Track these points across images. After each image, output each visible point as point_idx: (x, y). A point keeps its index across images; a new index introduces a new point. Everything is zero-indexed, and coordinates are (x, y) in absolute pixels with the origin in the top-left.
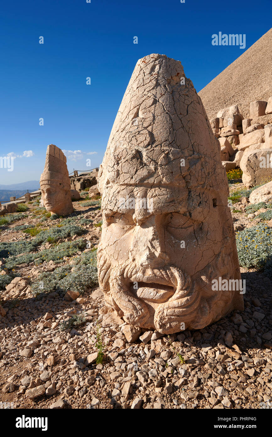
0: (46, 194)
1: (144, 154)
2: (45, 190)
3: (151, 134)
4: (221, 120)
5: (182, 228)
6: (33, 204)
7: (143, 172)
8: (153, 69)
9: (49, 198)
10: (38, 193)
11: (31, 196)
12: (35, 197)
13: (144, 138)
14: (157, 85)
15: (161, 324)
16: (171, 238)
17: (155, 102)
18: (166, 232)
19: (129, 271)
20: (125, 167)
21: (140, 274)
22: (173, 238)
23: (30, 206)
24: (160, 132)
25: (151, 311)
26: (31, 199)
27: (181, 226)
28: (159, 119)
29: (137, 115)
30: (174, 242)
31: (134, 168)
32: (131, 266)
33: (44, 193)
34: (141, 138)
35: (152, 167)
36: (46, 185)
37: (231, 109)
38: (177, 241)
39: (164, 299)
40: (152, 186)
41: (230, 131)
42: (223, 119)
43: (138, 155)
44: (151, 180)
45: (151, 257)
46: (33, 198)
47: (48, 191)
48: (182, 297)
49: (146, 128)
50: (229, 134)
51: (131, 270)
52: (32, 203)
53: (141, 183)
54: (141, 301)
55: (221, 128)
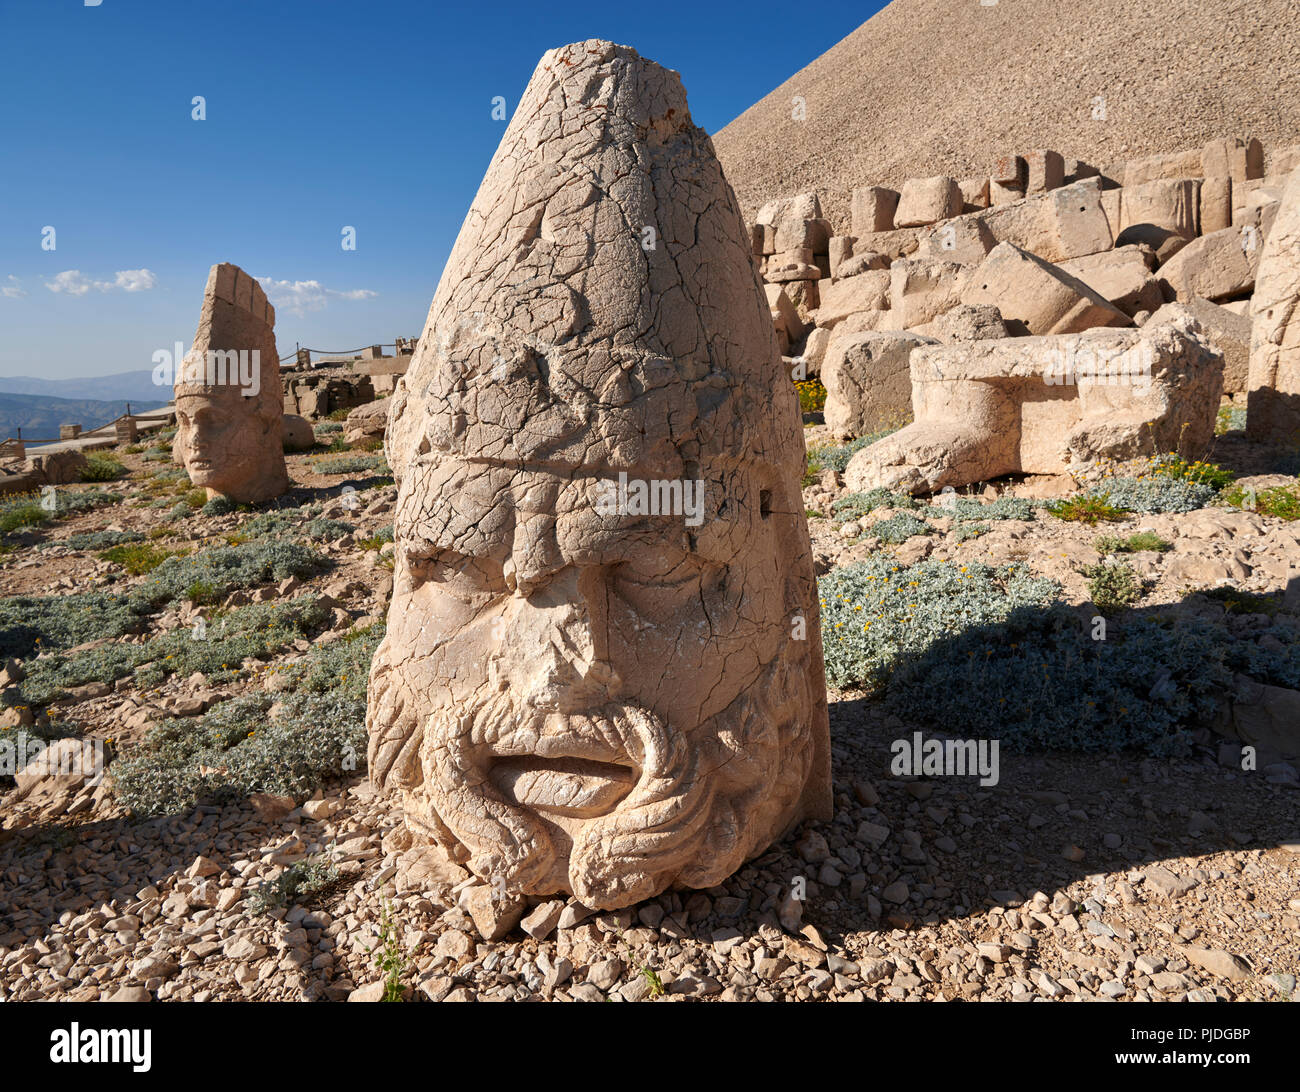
0: (194, 429)
1: (555, 365)
2: (191, 413)
3: (580, 300)
4: (768, 232)
5: (663, 584)
6: (143, 456)
7: (546, 426)
8: (593, 87)
9: (204, 442)
10: (165, 417)
11: (140, 425)
12: (153, 430)
13: (556, 311)
14: (606, 140)
15: (590, 881)
16: (629, 617)
17: (597, 195)
18: (612, 595)
19: (488, 723)
20: (485, 403)
21: (524, 732)
22: (634, 615)
23: (132, 463)
24: (609, 297)
25: (560, 844)
26: (137, 436)
27: (659, 579)
28: (606, 251)
29: (534, 231)
30: (637, 627)
31: (518, 409)
32: (494, 706)
33: (187, 422)
34: (545, 311)
35: (578, 410)
36: (198, 399)
37: (800, 204)
38: (647, 625)
39: (603, 805)
40: (576, 472)
41: (793, 267)
42: (775, 230)
43: (533, 367)
44: (573, 454)
45: (563, 676)
46: (147, 432)
47: (203, 418)
48: (659, 796)
49: (563, 279)
50: (790, 275)
51: (497, 719)
52: (141, 451)
53: (538, 459)
54: (528, 813)
55: (767, 256)
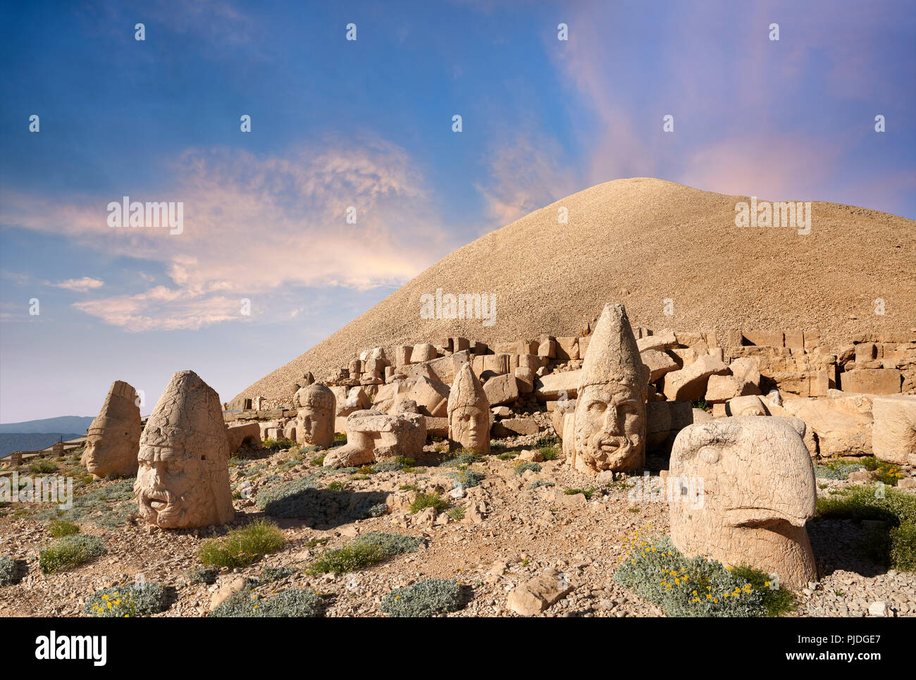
0: (93, 449)
1: (162, 430)
2: (93, 442)
3: (168, 420)
4: (362, 363)
6: (65, 463)
7: (160, 440)
8: (179, 383)
9: (96, 455)
10: (79, 443)
11: (66, 447)
12: (71, 450)
13: (163, 422)
14: (178, 392)
17: (174, 402)
20: (151, 436)
21: (151, 494)
23: (61, 466)
24: (172, 419)
26: (63, 453)
28: (174, 412)
29: (163, 408)
33: (91, 446)
34: (162, 422)
35: (165, 437)
36: (97, 436)
37: (376, 353)
39: (163, 507)
40: (164, 447)
41: (371, 379)
42: (365, 362)
43: (159, 430)
44: (163, 444)
46: (68, 451)
47: (98, 445)
49: (166, 417)
50: (368, 382)
52: (64, 460)
53: (158, 445)
54: (153, 509)
55: (362, 373)
